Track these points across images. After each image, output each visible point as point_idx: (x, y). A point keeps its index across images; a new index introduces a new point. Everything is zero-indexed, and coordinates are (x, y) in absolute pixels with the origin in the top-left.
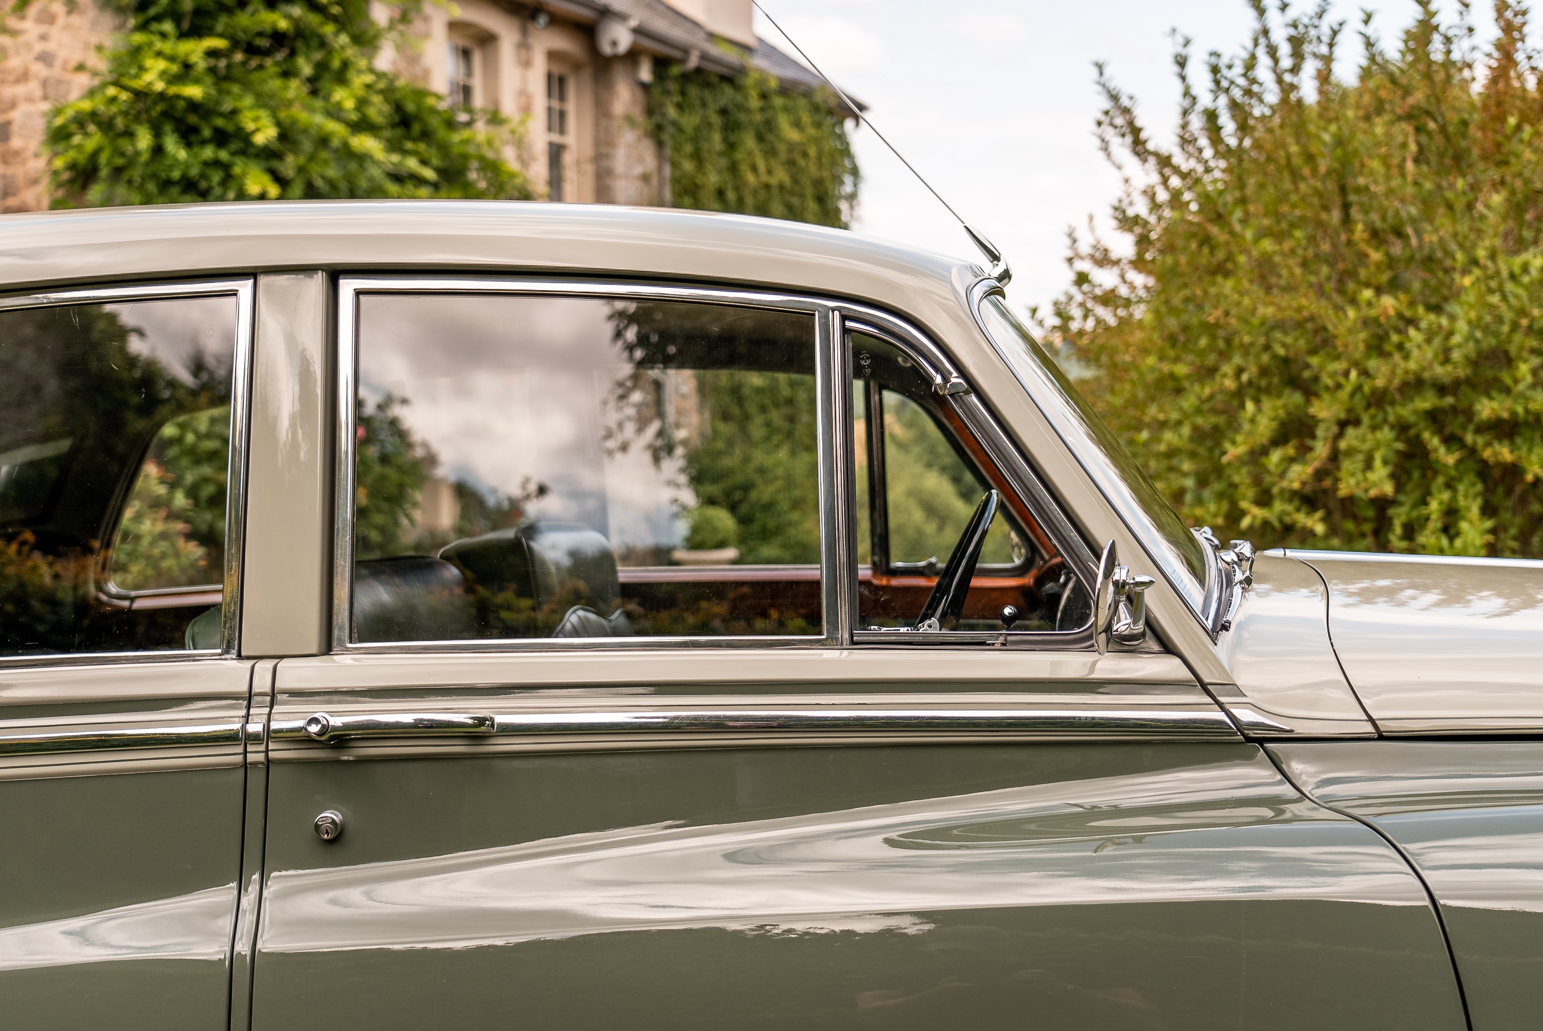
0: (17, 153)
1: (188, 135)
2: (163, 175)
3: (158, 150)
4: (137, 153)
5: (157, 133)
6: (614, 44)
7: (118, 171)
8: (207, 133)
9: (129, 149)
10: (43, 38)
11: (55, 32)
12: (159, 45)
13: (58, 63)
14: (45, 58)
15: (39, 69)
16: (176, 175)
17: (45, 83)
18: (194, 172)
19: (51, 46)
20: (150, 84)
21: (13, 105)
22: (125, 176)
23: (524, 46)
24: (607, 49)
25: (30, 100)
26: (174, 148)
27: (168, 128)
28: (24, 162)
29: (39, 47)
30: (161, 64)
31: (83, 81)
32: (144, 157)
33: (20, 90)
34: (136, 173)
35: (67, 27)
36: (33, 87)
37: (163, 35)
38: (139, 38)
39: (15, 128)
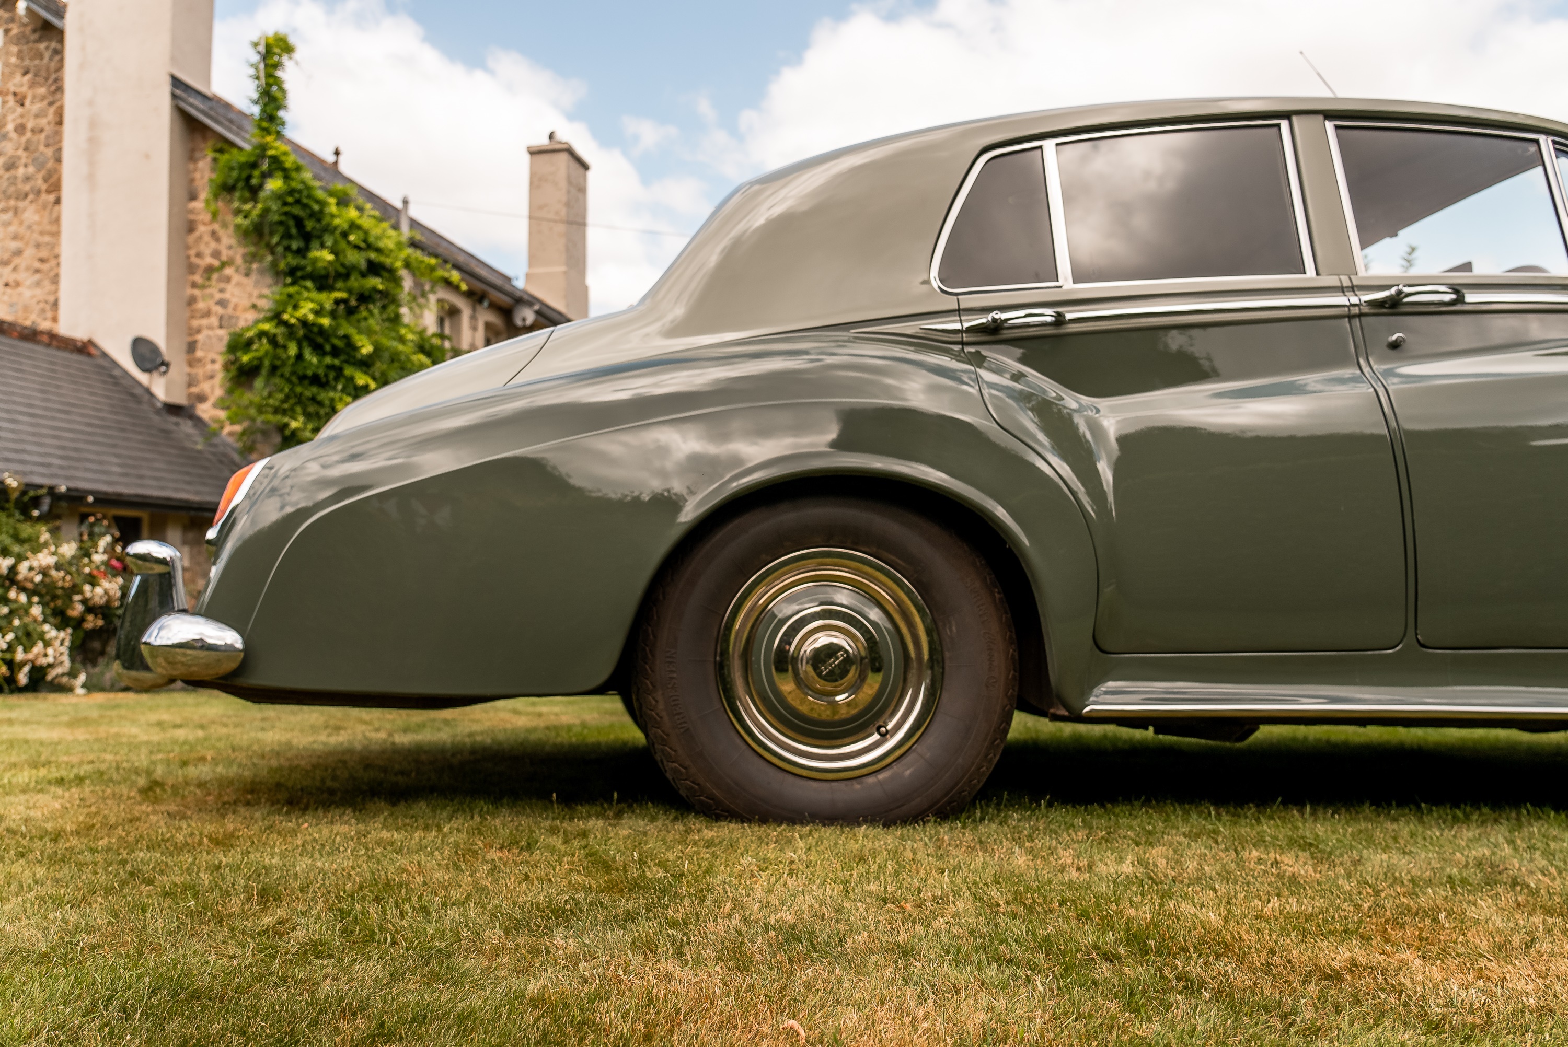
0: (199, 360)
1: (318, 349)
2: (301, 373)
3: (299, 357)
4: (289, 357)
5: (300, 347)
6: (524, 320)
7: (274, 369)
8: (328, 348)
9: (284, 356)
10: (222, 291)
11: (230, 288)
12: (306, 294)
13: (231, 306)
14: (222, 303)
15: (219, 310)
16: (309, 373)
17: (221, 318)
18: (321, 372)
19: (227, 296)
20: (305, 315)
21: (199, 331)
22: (279, 373)
23: (473, 318)
24: (519, 323)
25: (210, 328)
26: (311, 358)
27: (305, 344)
28: (204, 365)
29: (218, 296)
30: (311, 305)
31: (251, 316)
32: (292, 360)
33: (204, 322)
34: (287, 371)
35: (238, 284)
36: (214, 321)
37: (306, 288)
38: (292, 290)
39: (199, 345)
